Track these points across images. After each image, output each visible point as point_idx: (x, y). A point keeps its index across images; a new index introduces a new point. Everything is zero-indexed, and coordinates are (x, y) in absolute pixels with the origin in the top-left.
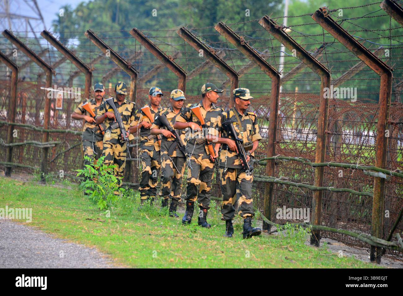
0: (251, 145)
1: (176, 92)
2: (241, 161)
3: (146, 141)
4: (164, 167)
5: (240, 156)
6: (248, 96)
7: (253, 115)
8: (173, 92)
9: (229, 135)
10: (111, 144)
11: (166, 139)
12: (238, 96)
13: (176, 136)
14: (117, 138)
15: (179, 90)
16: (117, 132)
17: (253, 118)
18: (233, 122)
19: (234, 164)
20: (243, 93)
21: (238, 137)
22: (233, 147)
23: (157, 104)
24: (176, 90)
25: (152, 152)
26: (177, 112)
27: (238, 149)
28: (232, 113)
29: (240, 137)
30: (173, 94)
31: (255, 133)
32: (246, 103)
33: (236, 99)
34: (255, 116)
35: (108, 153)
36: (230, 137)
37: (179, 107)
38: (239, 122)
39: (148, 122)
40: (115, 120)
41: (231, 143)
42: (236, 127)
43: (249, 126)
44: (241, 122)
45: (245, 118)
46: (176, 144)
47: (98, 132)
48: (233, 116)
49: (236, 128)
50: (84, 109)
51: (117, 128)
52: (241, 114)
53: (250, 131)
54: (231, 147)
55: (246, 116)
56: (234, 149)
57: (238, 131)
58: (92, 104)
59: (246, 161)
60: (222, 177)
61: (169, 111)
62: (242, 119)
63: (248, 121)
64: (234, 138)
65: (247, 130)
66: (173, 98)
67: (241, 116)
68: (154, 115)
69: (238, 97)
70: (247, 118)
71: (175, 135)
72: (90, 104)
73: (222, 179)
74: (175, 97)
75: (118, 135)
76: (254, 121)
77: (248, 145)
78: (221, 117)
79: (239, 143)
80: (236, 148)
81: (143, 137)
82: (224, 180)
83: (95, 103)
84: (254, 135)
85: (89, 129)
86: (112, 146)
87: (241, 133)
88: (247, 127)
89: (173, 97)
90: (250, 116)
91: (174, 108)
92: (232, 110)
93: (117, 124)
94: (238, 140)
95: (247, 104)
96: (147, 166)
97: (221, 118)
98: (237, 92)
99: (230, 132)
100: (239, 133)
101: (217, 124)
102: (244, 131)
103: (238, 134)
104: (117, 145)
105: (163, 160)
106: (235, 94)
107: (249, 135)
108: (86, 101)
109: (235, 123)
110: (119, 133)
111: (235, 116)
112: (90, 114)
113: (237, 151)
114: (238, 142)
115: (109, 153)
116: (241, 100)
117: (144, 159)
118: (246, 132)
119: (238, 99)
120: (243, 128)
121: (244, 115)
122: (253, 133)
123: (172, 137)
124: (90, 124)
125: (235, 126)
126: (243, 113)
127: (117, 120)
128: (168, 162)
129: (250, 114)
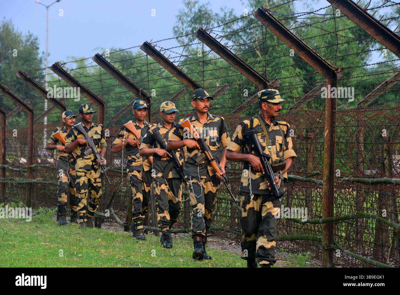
0: (283, 163)
1: (167, 104)
2: (267, 184)
3: (134, 160)
4: (159, 194)
5: (266, 177)
6: (278, 99)
7: (285, 125)
8: (164, 104)
9: (252, 149)
10: (85, 171)
11: (160, 159)
12: (264, 99)
13: (172, 156)
14: (91, 164)
15: (169, 102)
16: (90, 158)
17: (285, 129)
18: (257, 133)
19: (260, 189)
20: (271, 95)
21: (264, 152)
22: (257, 165)
23: (142, 119)
24: (167, 102)
25: (141, 173)
26: (169, 127)
27: (264, 167)
28: (256, 122)
29: (267, 152)
30: (163, 107)
31: (287, 149)
32: (275, 107)
33: (263, 105)
34: (288, 126)
35: (82, 182)
36: (253, 152)
37: (171, 121)
38: (265, 133)
39: (134, 139)
40: (88, 145)
41: (255, 160)
42: (261, 138)
43: (279, 139)
44: (269, 133)
45: (273, 128)
46: (173, 164)
47: (72, 160)
48: (258, 125)
49: (261, 141)
50: (57, 139)
51: (90, 154)
52: (268, 122)
53: (281, 145)
54: (254, 165)
55: (275, 125)
56: (259, 168)
57: (264, 144)
58: (63, 133)
59: (274, 183)
60: (243, 207)
61: (160, 126)
62: (270, 130)
63: (278, 133)
64: (258, 154)
65: (277, 144)
66: (163, 111)
67: (268, 126)
68: (139, 131)
69: (265, 101)
70: (277, 128)
71: (171, 154)
72: (61, 132)
73: (243, 209)
74: (166, 109)
75: (92, 161)
76: (285, 133)
77: (279, 163)
78: (242, 126)
79: (265, 160)
80: (261, 166)
81: (130, 156)
82: (245, 211)
83: (66, 130)
84: (286, 150)
85: (62, 158)
86: (86, 173)
87: (269, 147)
88: (277, 140)
89: (164, 109)
90: (281, 126)
91: (165, 123)
92: (257, 118)
93: (90, 149)
94: (264, 156)
95: (277, 110)
96: (137, 193)
97: (241, 128)
98: (263, 94)
99: (253, 146)
100: (265, 147)
101: (237, 136)
102: (272, 145)
103: (263, 148)
104: (91, 171)
105: (157, 185)
106: (260, 98)
107: (278, 150)
108: (57, 130)
109: (260, 134)
110: (93, 158)
111: (260, 125)
112: (62, 143)
113: (263, 170)
114: (264, 158)
115: (84, 181)
116: (270, 104)
117: (133, 184)
118: (275, 146)
119: (266, 103)
120: (270, 141)
121: (272, 124)
122: (285, 148)
123: (168, 156)
124: (63, 153)
125: (259, 137)
126: (271, 121)
127: (89, 146)
128: (164, 187)
129: (280, 124)
